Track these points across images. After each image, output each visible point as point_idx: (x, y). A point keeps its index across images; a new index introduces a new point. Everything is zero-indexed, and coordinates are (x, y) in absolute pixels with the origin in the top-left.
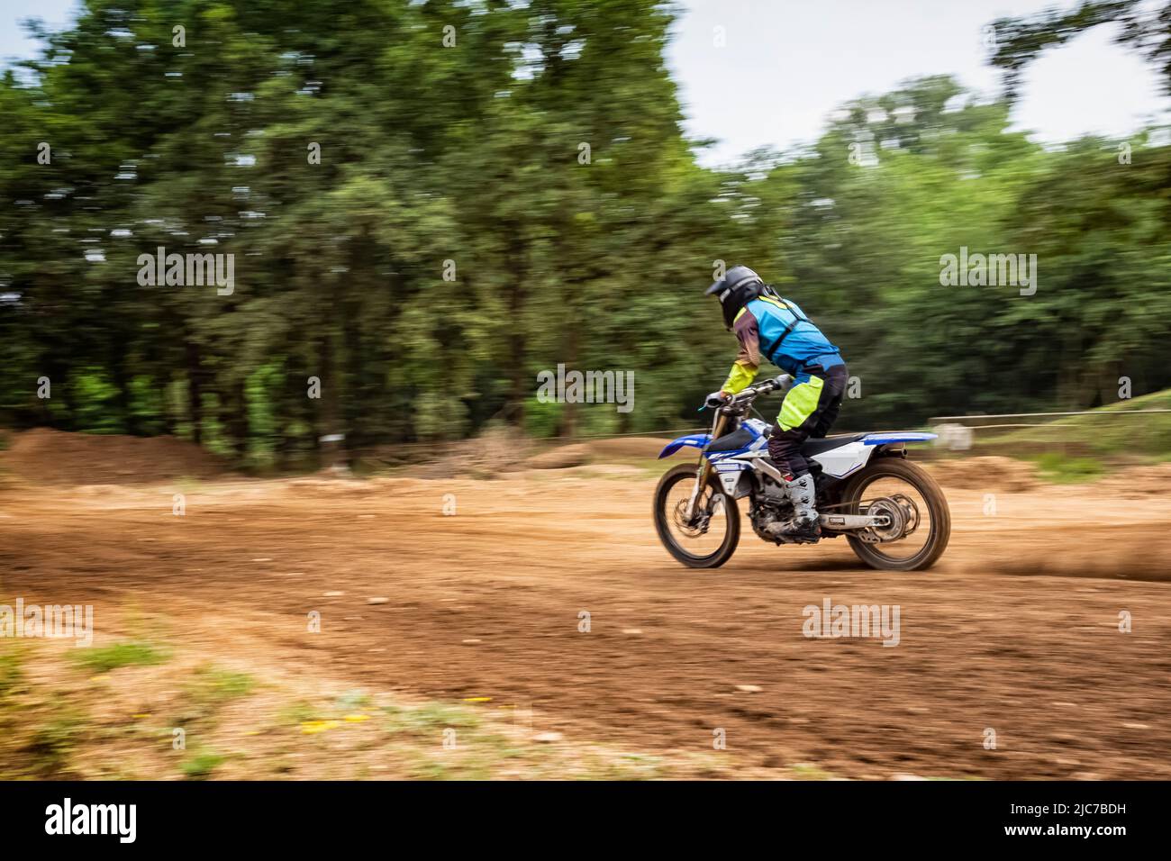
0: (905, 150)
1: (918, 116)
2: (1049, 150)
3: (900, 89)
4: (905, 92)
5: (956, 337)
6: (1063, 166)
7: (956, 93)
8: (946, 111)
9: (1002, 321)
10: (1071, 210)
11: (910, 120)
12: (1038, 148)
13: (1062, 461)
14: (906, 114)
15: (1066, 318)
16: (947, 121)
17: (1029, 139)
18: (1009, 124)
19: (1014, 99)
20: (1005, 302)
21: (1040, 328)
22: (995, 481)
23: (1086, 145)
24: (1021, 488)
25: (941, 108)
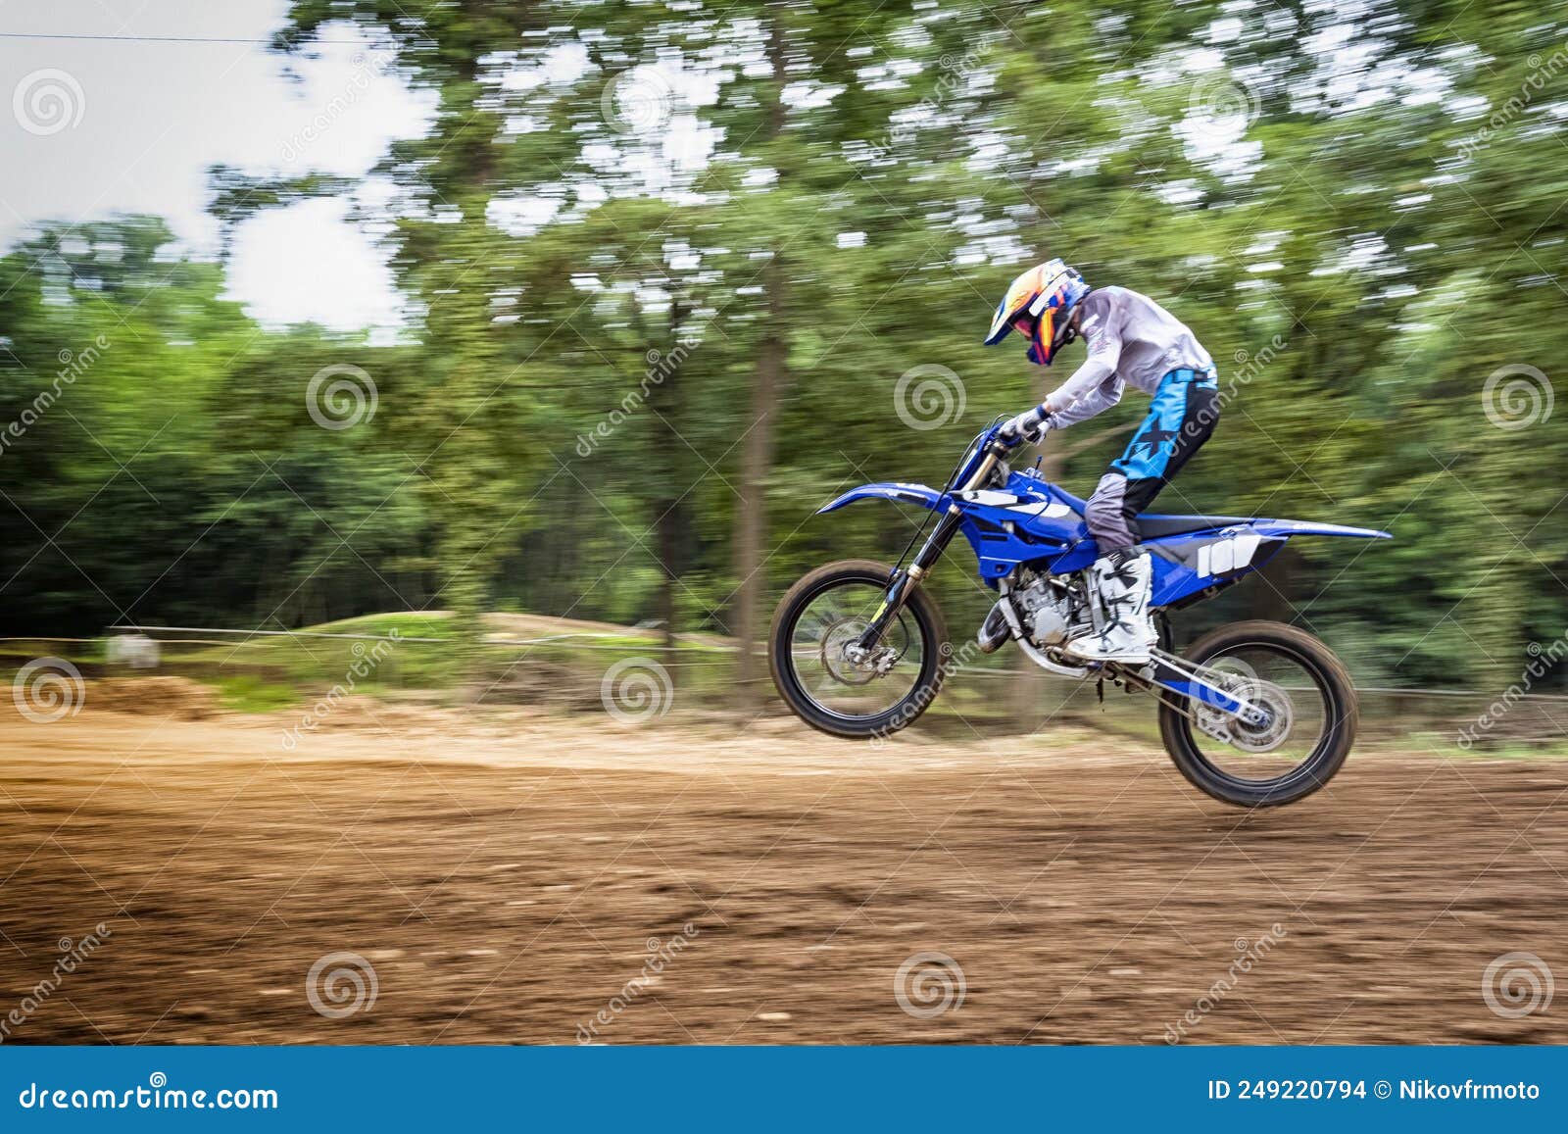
0: (107, 295)
1: (127, 258)
2: (265, 329)
3: (106, 220)
4: (116, 226)
5: (150, 531)
6: (279, 351)
7: (169, 241)
8: (156, 260)
9: (204, 517)
10: (282, 401)
11: (116, 259)
12: (254, 324)
13: (253, 686)
14: (111, 251)
15: (276, 523)
16: (159, 271)
17: (245, 311)
18: (223, 290)
19: (227, 259)
20: (207, 497)
21: (243, 531)
22: (170, 707)
23: (308, 329)
24: (197, 716)
25: (150, 253)
